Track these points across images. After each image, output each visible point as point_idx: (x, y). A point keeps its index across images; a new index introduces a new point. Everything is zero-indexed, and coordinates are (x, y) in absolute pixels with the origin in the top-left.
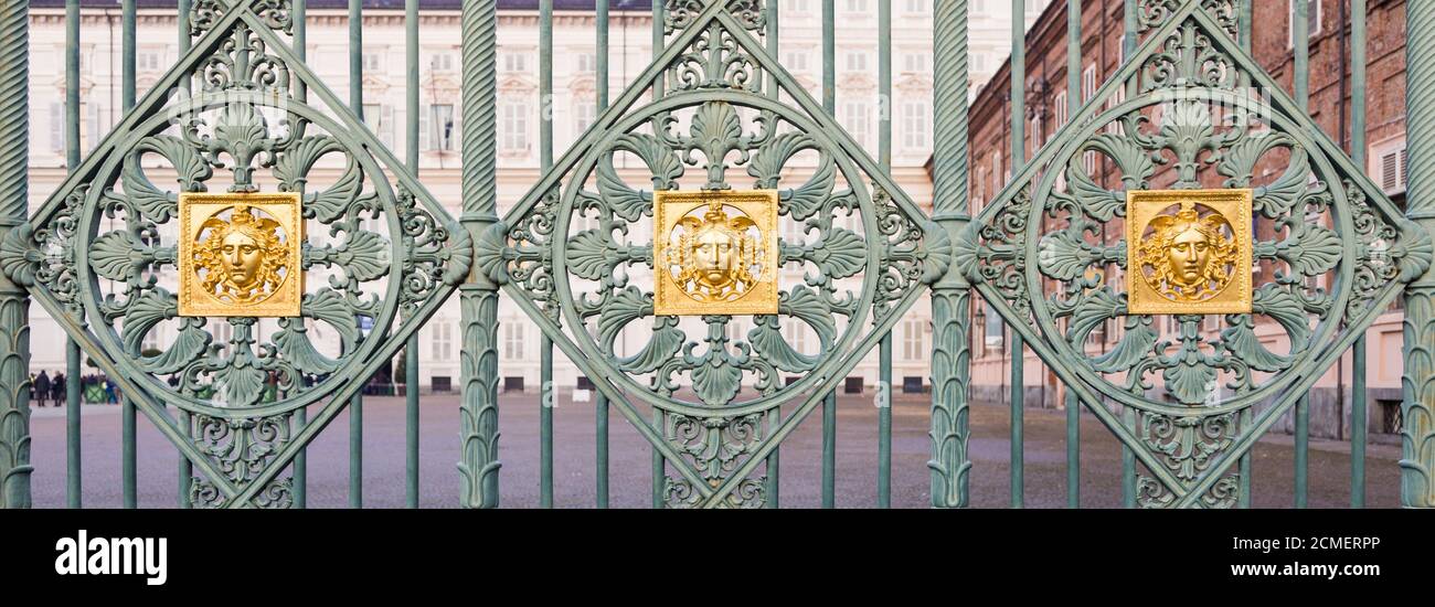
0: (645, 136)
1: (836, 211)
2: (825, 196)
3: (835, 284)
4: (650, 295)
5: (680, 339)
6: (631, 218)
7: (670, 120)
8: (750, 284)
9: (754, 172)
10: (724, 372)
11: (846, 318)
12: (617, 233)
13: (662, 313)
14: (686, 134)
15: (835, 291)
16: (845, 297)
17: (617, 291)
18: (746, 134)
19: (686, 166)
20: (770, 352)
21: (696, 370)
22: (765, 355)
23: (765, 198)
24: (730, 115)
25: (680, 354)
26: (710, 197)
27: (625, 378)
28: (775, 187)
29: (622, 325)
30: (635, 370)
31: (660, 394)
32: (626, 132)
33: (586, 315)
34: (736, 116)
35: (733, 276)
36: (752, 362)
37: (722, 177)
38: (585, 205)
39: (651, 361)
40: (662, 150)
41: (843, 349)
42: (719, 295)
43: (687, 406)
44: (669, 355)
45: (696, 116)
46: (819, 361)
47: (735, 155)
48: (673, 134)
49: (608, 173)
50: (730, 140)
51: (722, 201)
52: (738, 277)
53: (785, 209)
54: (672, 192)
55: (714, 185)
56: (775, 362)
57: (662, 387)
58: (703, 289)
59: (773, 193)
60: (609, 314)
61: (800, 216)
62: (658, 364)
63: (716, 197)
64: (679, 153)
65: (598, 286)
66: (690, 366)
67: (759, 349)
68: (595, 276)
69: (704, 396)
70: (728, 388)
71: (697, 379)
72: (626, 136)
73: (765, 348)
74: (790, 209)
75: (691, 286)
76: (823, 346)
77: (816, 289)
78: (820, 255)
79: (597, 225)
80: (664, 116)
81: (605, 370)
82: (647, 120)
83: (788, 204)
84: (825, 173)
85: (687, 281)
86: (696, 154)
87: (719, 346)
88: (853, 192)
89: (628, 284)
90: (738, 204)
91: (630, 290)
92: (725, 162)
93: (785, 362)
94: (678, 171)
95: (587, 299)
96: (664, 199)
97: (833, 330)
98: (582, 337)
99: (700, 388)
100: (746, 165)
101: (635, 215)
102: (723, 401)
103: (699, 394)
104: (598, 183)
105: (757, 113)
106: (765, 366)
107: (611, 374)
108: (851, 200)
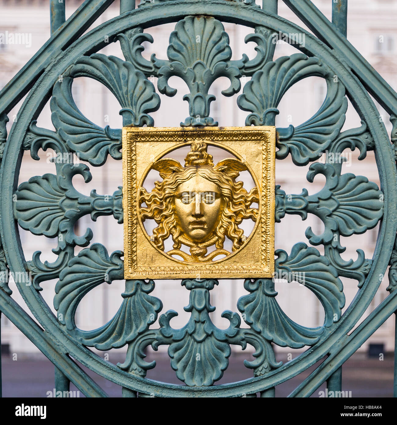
0: (112, 58)
1: (347, 152)
2: (333, 135)
3: (344, 242)
4: (119, 255)
5: (155, 308)
6: (95, 161)
7: (144, 39)
8: (240, 241)
9: (246, 104)
10: (209, 346)
11: (356, 282)
12: (78, 177)
13: (134, 276)
14: (163, 56)
15: (342, 251)
16: (355, 258)
17: (78, 250)
18: (237, 57)
19: (163, 97)
20: (264, 323)
21: (174, 345)
22: (259, 327)
23: (260, 137)
24: (218, 32)
25: (156, 326)
26: (193, 136)
27: (89, 354)
28: (272, 122)
29: (85, 290)
30: (101, 345)
31: (132, 373)
32: (88, 54)
33: (41, 279)
34: (225, 34)
35: (220, 232)
36: (242, 335)
37: (207, 111)
38: (38, 145)
39: (120, 334)
40: (132, 76)
41: (352, 319)
42: (203, 255)
43: (164, 387)
44: (142, 327)
45: (175, 34)
46: (323, 334)
47: (223, 83)
48: (146, 56)
49: (65, 104)
50: (217, 64)
51: (207, 140)
52: (226, 233)
53: (284, 151)
54: (145, 129)
55: (198, 120)
56: (270, 335)
57: (134, 366)
58: (183, 248)
59: (270, 131)
60: (69, 277)
61: (302, 160)
62: (130, 337)
63: (199, 136)
64: (153, 80)
65: (55, 244)
66: (167, 339)
67: (252, 320)
68: (52, 231)
69: (185, 376)
70: (214, 366)
71: (176, 355)
72: (88, 59)
73: (258, 318)
74: (290, 150)
75: (169, 244)
76: (329, 316)
77: (321, 249)
78: (326, 207)
79: (52, 170)
80: (135, 34)
81: (65, 346)
82: (114, 38)
83: (288, 144)
84: (334, 106)
85: (164, 238)
86: (175, 82)
87: (202, 317)
88: (368, 130)
89: (92, 242)
90: (227, 145)
91: (95, 248)
92: (211, 92)
93: (282, 335)
94: (153, 103)
95: (43, 259)
96: (136, 137)
97: (340, 297)
98: (36, 306)
99: (179, 366)
100: (237, 96)
101: (100, 157)
102: (206, 382)
103: (179, 374)
104: (54, 117)
105: (250, 31)
106: (259, 339)
107: (71, 349)
108: (364, 139)
